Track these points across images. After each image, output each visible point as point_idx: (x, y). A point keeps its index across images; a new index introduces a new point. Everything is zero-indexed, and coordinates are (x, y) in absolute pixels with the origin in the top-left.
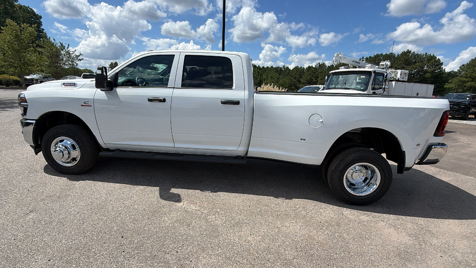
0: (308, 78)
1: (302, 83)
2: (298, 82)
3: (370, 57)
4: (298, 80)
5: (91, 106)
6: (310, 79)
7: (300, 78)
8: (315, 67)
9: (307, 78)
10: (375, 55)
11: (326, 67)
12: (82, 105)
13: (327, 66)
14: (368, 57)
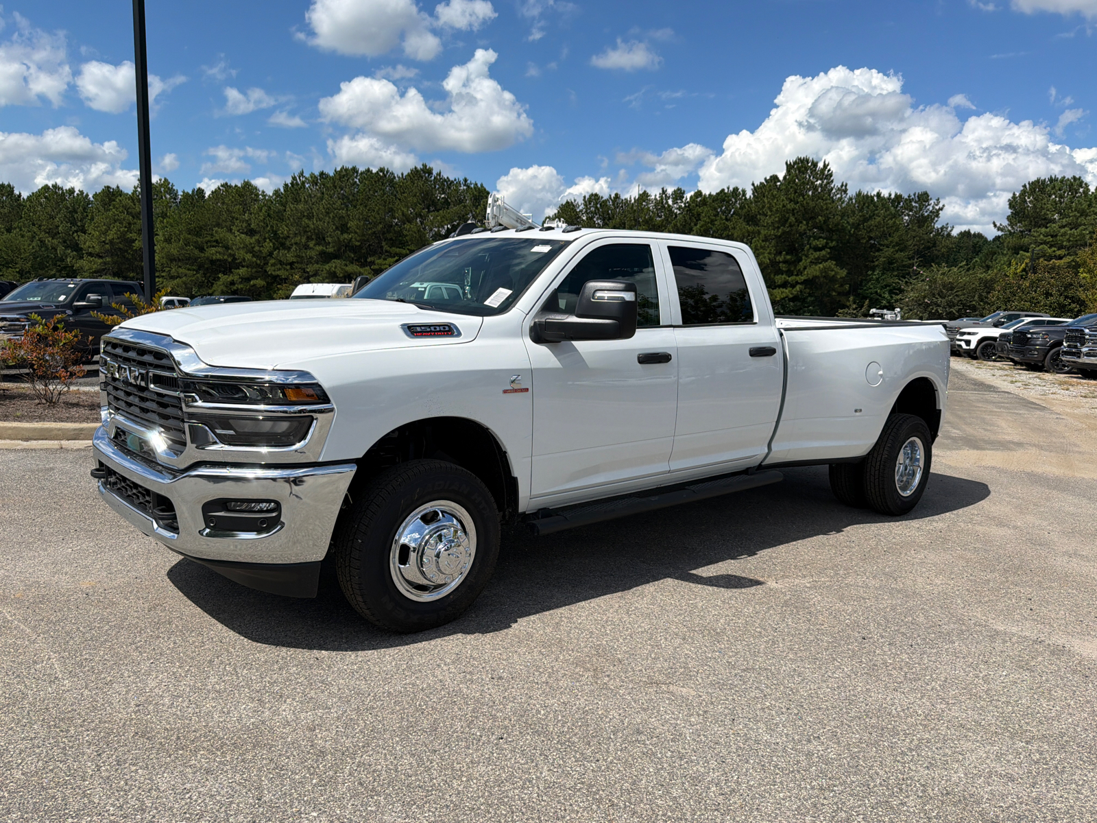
0: (111, 235)
1: (90, 254)
2: (67, 247)
3: (322, 174)
4: (65, 242)
5: (527, 390)
6: (123, 237)
7: (77, 231)
8: (133, 194)
9: (105, 233)
10: (338, 169)
11: (176, 194)
12: (505, 392)
13: (180, 193)
14: (317, 173)
